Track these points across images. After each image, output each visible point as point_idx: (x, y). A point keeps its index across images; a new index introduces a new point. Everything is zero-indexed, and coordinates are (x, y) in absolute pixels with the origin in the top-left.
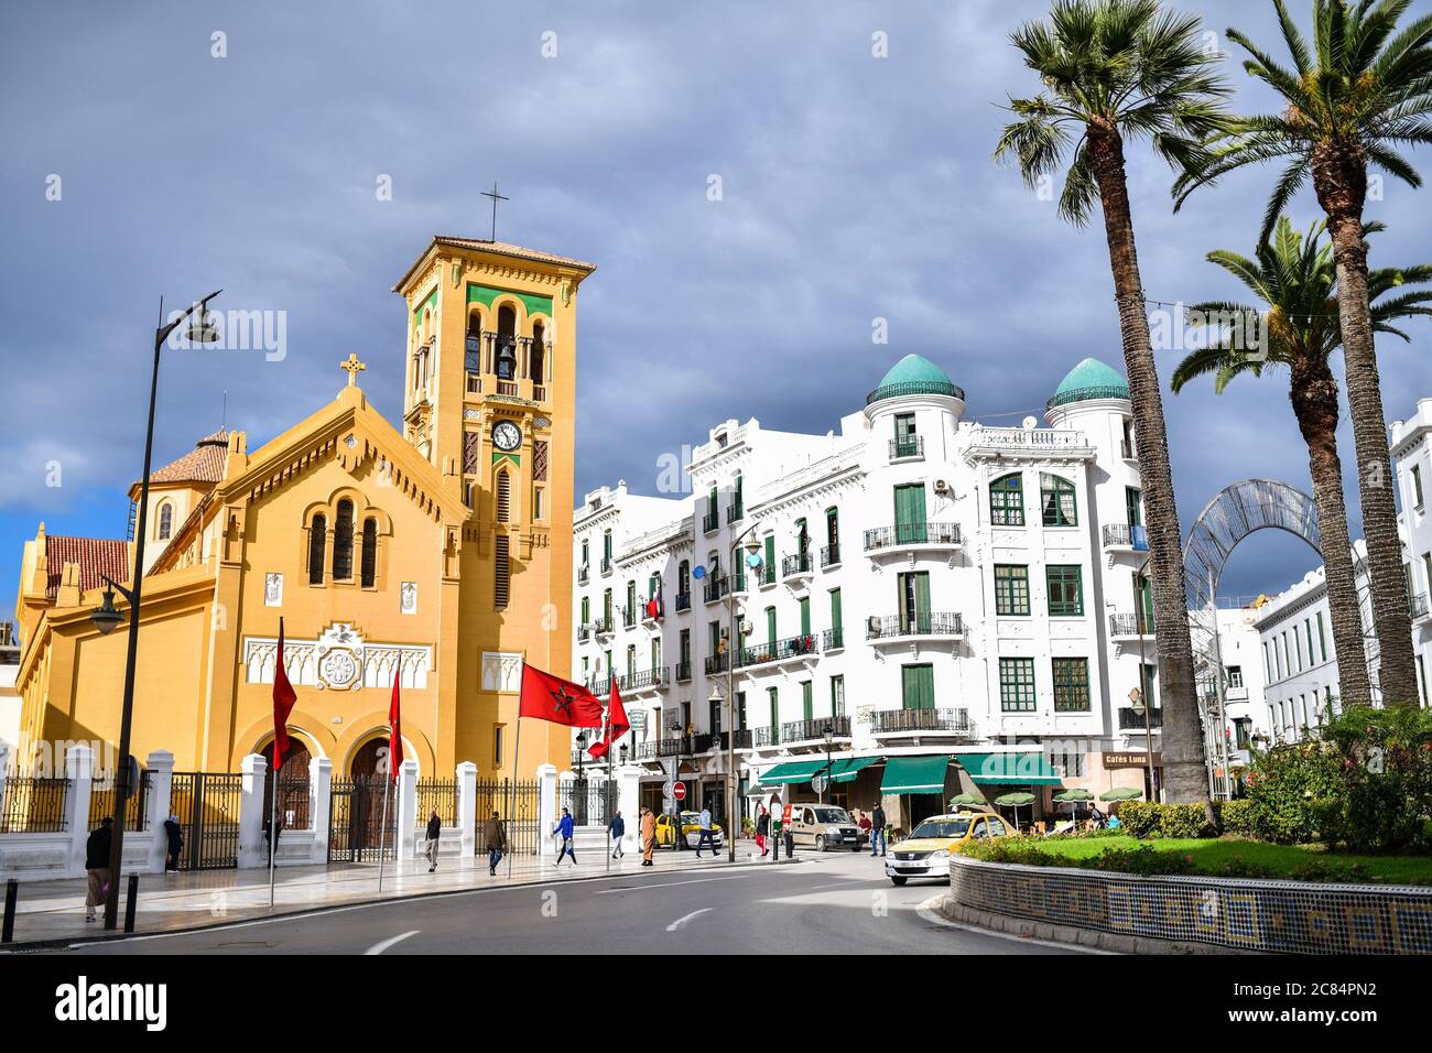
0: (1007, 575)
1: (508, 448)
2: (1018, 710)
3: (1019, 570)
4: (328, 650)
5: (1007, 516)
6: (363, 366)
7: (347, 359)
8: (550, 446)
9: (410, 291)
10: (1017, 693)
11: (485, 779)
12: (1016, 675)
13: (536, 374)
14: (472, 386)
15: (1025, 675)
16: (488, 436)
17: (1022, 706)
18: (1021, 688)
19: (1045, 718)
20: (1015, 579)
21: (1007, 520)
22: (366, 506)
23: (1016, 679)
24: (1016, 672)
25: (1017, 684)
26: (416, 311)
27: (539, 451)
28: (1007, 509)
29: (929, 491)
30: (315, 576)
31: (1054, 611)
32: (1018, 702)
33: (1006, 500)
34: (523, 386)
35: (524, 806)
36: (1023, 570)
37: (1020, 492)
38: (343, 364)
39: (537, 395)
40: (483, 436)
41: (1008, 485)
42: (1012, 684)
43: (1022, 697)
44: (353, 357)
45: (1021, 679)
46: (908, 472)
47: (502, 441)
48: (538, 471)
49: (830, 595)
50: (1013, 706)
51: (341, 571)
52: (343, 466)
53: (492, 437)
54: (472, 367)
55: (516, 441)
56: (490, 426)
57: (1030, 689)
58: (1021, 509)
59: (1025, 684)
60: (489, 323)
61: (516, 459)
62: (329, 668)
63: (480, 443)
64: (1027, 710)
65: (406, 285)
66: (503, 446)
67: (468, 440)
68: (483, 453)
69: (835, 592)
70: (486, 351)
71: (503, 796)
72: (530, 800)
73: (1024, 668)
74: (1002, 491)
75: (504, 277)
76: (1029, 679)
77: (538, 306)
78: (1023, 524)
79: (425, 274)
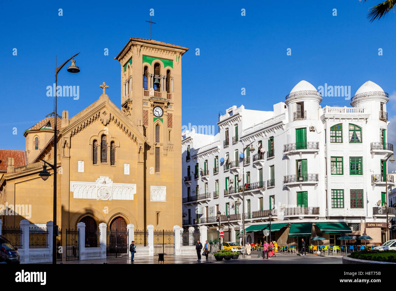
0: (335, 160)
1: (159, 116)
2: (337, 208)
3: (339, 158)
4: (100, 187)
5: (336, 140)
6: (108, 87)
7: (102, 84)
8: (173, 115)
9: (122, 59)
10: (337, 202)
11: (157, 230)
12: (337, 196)
13: (168, 89)
14: (146, 94)
15: (340, 196)
16: (152, 112)
17: (339, 206)
18: (339, 200)
19: (347, 211)
20: (338, 162)
21: (336, 141)
22: (111, 137)
23: (337, 197)
24: (337, 194)
25: (337, 199)
26: (124, 66)
27: (170, 117)
28: (336, 137)
29: (308, 130)
30: (94, 162)
31: (352, 173)
32: (337, 205)
33: (336, 134)
34: (164, 94)
35: (169, 239)
36: (341, 159)
37: (342, 131)
38: (101, 86)
39: (169, 97)
40: (150, 111)
41: (337, 128)
42: (335, 199)
43: (339, 203)
44: (104, 83)
45: (339, 197)
46: (300, 124)
47: (156, 114)
48: (170, 125)
49: (270, 168)
50: (336, 206)
51: (103, 160)
52: (103, 123)
53: (153, 112)
54: (145, 86)
55: (162, 114)
56: (152, 108)
57: (342, 200)
58: (341, 137)
59: (340, 199)
60: (151, 70)
61: (162, 120)
62: (101, 193)
63: (149, 114)
64: (340, 208)
65: (120, 57)
66: (157, 116)
67: (145, 113)
68: (151, 118)
69: (272, 166)
70: (150, 81)
71: (163, 236)
72: (171, 237)
73: (340, 193)
74: (334, 130)
75: (156, 53)
76: (342, 197)
77: (168, 64)
78: (342, 142)
79: (127, 52)
